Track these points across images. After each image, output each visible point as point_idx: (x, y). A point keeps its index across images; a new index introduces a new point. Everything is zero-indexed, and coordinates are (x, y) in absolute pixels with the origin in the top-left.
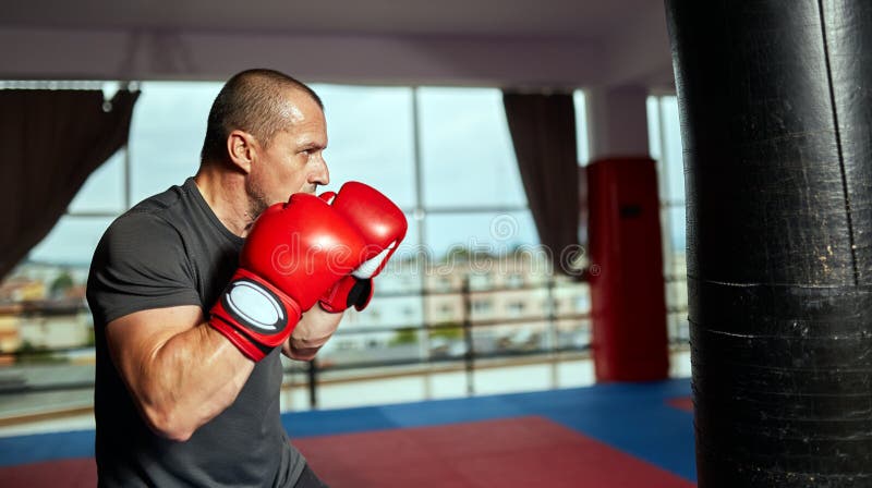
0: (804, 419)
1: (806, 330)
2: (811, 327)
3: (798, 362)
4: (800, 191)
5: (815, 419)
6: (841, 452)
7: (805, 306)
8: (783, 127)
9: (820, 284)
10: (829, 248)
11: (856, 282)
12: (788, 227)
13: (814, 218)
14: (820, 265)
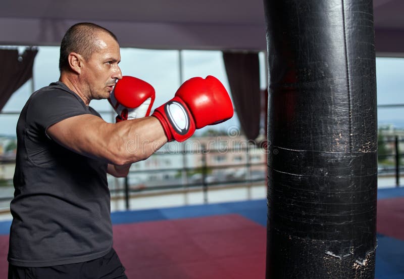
0: (322, 215)
1: (327, 173)
2: (329, 172)
3: (322, 188)
4: (329, 107)
5: (327, 214)
6: (337, 230)
7: (327, 162)
8: (323, 75)
9: (335, 152)
10: (340, 135)
11: (351, 151)
12: (322, 124)
13: (334, 120)
14: (335, 142)
